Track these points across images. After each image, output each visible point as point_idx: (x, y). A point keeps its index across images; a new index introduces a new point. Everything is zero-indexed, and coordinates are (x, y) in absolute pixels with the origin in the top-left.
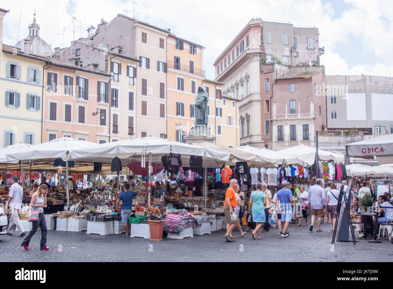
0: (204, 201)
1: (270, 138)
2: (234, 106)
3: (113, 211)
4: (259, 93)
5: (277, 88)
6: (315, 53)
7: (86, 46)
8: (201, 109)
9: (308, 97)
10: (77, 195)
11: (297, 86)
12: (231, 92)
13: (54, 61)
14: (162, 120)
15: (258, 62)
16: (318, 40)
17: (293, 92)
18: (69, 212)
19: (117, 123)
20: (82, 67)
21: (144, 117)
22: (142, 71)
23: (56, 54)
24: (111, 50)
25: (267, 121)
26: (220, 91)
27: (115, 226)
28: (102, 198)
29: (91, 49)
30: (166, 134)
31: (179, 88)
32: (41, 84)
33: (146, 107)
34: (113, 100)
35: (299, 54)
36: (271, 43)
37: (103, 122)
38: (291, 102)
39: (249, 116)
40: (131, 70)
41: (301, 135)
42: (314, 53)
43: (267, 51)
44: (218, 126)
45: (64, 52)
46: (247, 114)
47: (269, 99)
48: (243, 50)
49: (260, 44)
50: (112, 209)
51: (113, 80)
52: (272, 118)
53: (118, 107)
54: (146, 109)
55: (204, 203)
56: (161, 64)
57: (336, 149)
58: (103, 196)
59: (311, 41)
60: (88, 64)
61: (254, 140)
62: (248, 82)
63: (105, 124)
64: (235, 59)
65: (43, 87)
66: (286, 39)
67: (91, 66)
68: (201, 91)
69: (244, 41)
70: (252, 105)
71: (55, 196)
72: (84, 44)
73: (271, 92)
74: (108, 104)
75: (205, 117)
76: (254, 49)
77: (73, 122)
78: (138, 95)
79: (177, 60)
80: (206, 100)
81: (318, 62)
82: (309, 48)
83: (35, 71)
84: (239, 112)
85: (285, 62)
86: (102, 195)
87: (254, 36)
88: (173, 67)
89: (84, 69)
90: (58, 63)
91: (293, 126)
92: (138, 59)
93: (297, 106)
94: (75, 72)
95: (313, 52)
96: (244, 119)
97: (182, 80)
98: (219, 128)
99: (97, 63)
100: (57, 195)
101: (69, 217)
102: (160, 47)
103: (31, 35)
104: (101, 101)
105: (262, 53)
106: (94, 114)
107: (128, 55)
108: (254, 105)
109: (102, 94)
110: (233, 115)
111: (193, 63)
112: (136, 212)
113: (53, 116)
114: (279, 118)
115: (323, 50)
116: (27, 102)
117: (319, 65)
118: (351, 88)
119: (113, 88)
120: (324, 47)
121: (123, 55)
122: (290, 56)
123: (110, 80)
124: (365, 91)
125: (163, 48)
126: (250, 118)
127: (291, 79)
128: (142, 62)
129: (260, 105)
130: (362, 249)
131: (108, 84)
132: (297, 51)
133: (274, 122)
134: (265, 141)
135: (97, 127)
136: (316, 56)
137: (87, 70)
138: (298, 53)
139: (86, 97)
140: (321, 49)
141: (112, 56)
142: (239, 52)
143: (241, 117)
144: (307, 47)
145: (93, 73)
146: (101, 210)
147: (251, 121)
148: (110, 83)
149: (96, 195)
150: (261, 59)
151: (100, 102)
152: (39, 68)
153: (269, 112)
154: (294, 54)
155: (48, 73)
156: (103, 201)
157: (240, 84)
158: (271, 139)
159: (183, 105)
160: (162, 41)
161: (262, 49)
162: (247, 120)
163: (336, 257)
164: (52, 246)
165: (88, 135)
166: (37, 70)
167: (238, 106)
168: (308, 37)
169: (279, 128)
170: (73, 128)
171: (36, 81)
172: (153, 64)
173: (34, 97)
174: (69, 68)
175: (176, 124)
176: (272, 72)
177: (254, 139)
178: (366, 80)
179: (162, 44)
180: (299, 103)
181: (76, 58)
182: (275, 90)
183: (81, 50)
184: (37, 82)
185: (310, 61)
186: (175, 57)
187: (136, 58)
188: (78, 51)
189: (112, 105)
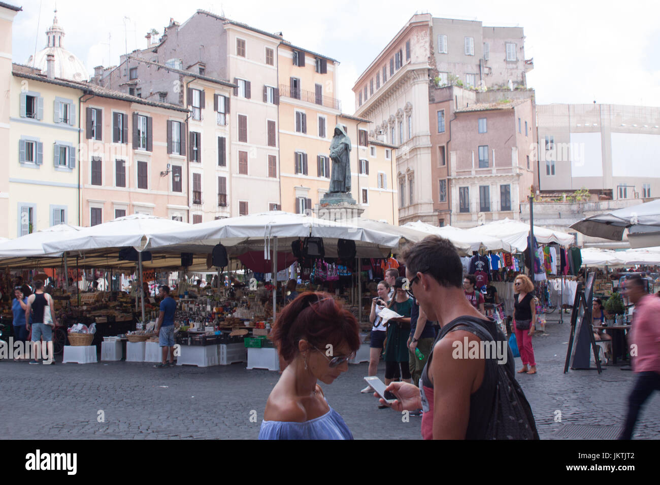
0: (358, 311)
1: (447, 208)
2: (387, 157)
3: (216, 329)
4: (428, 135)
5: (457, 126)
6: (519, 68)
7: (146, 63)
8: (340, 164)
9: (509, 140)
10: (151, 306)
11: (490, 122)
12: (383, 135)
13: (96, 89)
14: (273, 181)
15: (425, 84)
16: (523, 47)
17: (483, 133)
18: (145, 332)
19: (200, 188)
20: (140, 97)
21: (244, 178)
22: (239, 104)
23: (98, 77)
24: (187, 69)
25: (441, 181)
26: (365, 132)
27: (221, 353)
28: (196, 309)
29: (155, 67)
30: (278, 204)
31: (298, 130)
32: (76, 127)
33: (246, 161)
34: (192, 151)
35: (492, 71)
36: (446, 52)
37: (177, 187)
38: (481, 148)
39: (413, 173)
40: (221, 101)
41: (498, 202)
42: (517, 68)
43: (441, 67)
44: (363, 190)
45: (110, 74)
46: (409, 170)
47: (444, 144)
48: (401, 65)
49: (429, 55)
50: (214, 326)
51: (191, 118)
52: (451, 176)
53: (200, 162)
54: (247, 164)
55: (358, 313)
56: (269, 90)
57: (555, 223)
58: (197, 306)
59: (512, 48)
60: (151, 93)
61: (422, 212)
62: (410, 117)
63: (180, 191)
64: (388, 80)
65: (79, 132)
66: (472, 45)
67: (156, 95)
68: (338, 135)
69: (402, 49)
70: (417, 155)
71: (118, 308)
72: (144, 60)
73: (448, 133)
74: (185, 157)
75: (347, 177)
76: (419, 63)
77: (129, 187)
78: (232, 142)
79: (295, 83)
80: (347, 148)
81: (523, 83)
82: (508, 60)
83: (67, 106)
84: (397, 165)
85: (469, 84)
86: (195, 305)
87: (418, 42)
88: (288, 94)
89: (145, 100)
90: (102, 91)
91: (484, 187)
92: (232, 82)
93: (490, 155)
94: (130, 106)
95: (514, 66)
96: (405, 177)
97: (304, 116)
98: (364, 193)
99: (165, 91)
100: (121, 305)
101: (146, 340)
102: (268, 63)
103: (50, 46)
104: (173, 153)
105: (431, 69)
106: (162, 173)
107: (214, 77)
108: (420, 154)
109: (175, 141)
110: (386, 171)
111: (321, 87)
112: (254, 330)
113: (97, 179)
114: (462, 175)
115: (531, 63)
116: (55, 157)
117: (526, 88)
118: (578, 125)
119: (192, 131)
120: (532, 59)
121: (206, 77)
122: (477, 74)
123: (188, 118)
124: (601, 129)
125: (272, 63)
126: (414, 177)
127: (480, 111)
128: (239, 88)
129: (430, 155)
130: (613, 380)
131: (184, 124)
132: (489, 65)
133: (454, 181)
134: (439, 212)
135: (168, 195)
136: (519, 72)
137: (150, 102)
138: (490, 69)
139: (149, 146)
140: (528, 61)
141: (190, 79)
142: (395, 68)
143: (400, 174)
144: (504, 58)
145: (160, 107)
146: (196, 328)
147: (416, 180)
148: (187, 123)
149: (186, 305)
150: (431, 80)
151: (171, 153)
152: (72, 100)
153: (444, 166)
154: (483, 70)
155: (87, 109)
156: (198, 314)
157: (396, 120)
158: (449, 210)
159: (305, 156)
160: (269, 53)
161: (432, 63)
162: (410, 179)
163: (575, 392)
164: (130, 385)
165: (153, 208)
166: (70, 104)
167: (395, 156)
168: (506, 43)
169: (462, 191)
170: (130, 198)
171: (68, 122)
172: (256, 91)
173: (65, 148)
174: (120, 99)
175: (295, 187)
176: (449, 100)
177: (421, 210)
178: (602, 111)
179: (269, 57)
180: (494, 150)
181: (130, 82)
182: (454, 129)
183: (138, 70)
184: (69, 124)
185: (510, 81)
186: (291, 79)
187: (229, 81)
188: (134, 71)
189: (192, 159)
